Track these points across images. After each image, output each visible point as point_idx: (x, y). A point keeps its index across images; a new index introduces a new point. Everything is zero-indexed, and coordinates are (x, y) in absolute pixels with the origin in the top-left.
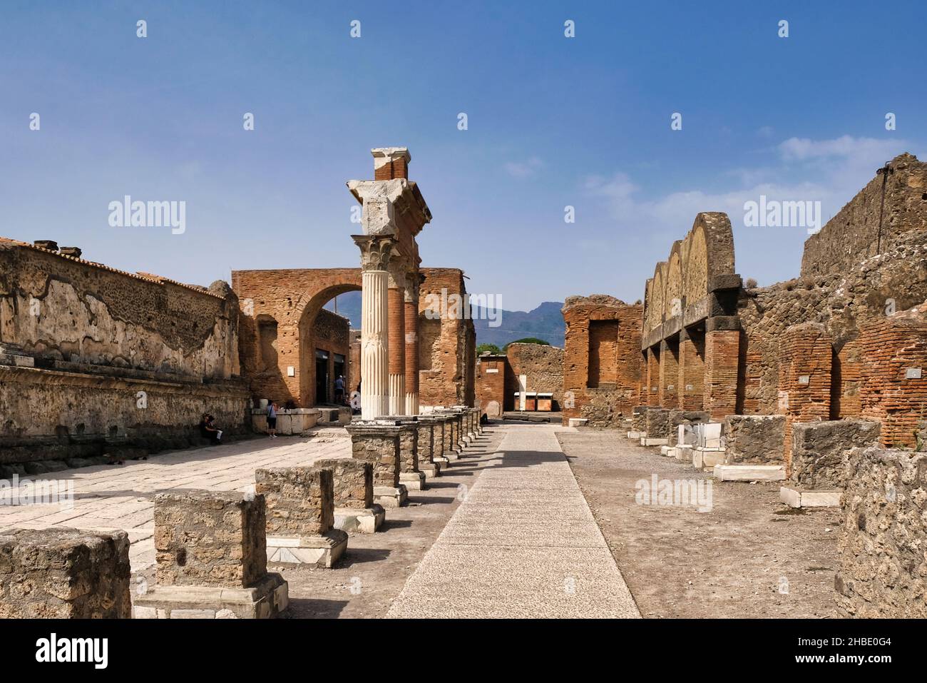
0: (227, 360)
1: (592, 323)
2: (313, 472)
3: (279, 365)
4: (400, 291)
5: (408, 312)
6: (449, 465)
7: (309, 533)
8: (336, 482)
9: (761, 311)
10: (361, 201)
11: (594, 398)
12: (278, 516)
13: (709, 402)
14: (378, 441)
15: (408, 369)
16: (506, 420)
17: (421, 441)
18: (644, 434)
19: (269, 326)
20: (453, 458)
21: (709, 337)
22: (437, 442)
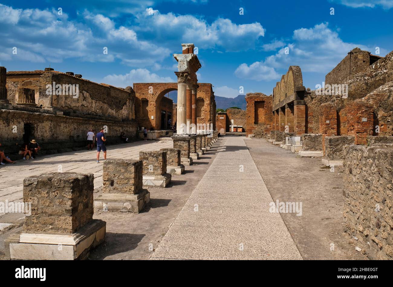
0: (131, 114)
1: (256, 102)
2: (160, 152)
3: (148, 115)
4: (190, 90)
5: (193, 98)
6: (207, 151)
7: (158, 175)
8: (168, 156)
9: (312, 98)
10: (178, 60)
11: (257, 128)
12: (147, 168)
13: (296, 129)
14: (182, 142)
15: (193, 117)
16: (227, 135)
17: (197, 142)
18: (274, 140)
19: (145, 102)
20: (208, 148)
21: (295, 107)
22: (203, 143)
